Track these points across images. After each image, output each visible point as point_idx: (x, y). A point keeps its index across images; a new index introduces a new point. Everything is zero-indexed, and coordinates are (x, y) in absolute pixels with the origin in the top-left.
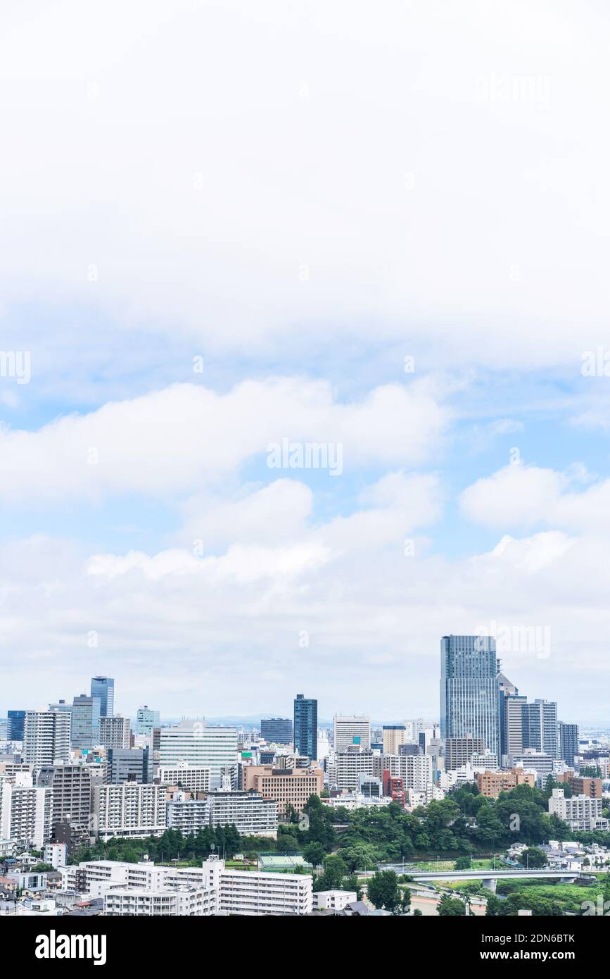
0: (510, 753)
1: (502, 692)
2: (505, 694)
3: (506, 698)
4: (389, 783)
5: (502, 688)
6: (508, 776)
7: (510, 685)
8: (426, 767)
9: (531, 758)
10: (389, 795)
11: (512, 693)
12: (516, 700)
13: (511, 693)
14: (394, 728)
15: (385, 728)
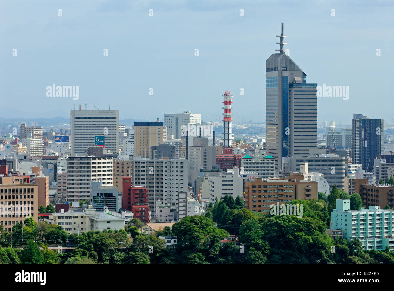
0: (294, 155)
1: (285, 79)
2: (290, 81)
3: (291, 85)
4: (129, 194)
5: (286, 74)
6: (285, 184)
7: (297, 69)
8: (179, 173)
9: (319, 161)
10: (129, 209)
11: (298, 79)
12: (304, 88)
13: (296, 79)
14: (149, 124)
15: (137, 124)
